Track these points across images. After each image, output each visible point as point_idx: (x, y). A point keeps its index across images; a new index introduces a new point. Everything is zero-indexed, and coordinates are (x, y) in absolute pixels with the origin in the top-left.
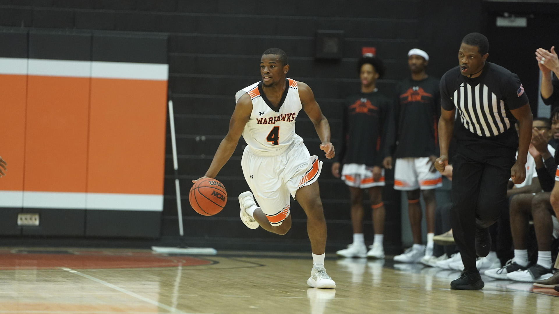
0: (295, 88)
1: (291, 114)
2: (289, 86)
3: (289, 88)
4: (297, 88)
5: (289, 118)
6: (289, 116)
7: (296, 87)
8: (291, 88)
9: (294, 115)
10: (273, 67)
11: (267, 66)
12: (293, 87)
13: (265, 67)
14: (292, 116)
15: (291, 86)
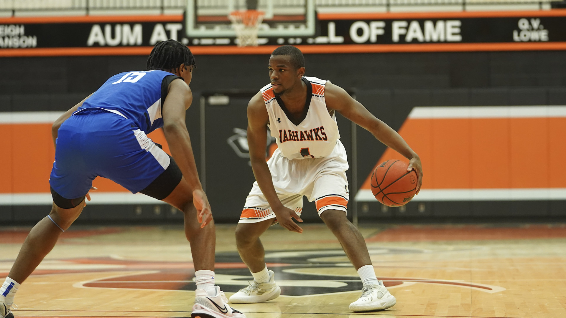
0: (321, 97)
1: (318, 129)
2: (313, 94)
3: (312, 96)
4: (323, 97)
5: (316, 134)
6: (316, 131)
7: (322, 94)
8: (316, 96)
9: (322, 130)
10: (283, 70)
11: (275, 70)
12: (318, 95)
13: (273, 71)
14: (320, 131)
15: (315, 94)
